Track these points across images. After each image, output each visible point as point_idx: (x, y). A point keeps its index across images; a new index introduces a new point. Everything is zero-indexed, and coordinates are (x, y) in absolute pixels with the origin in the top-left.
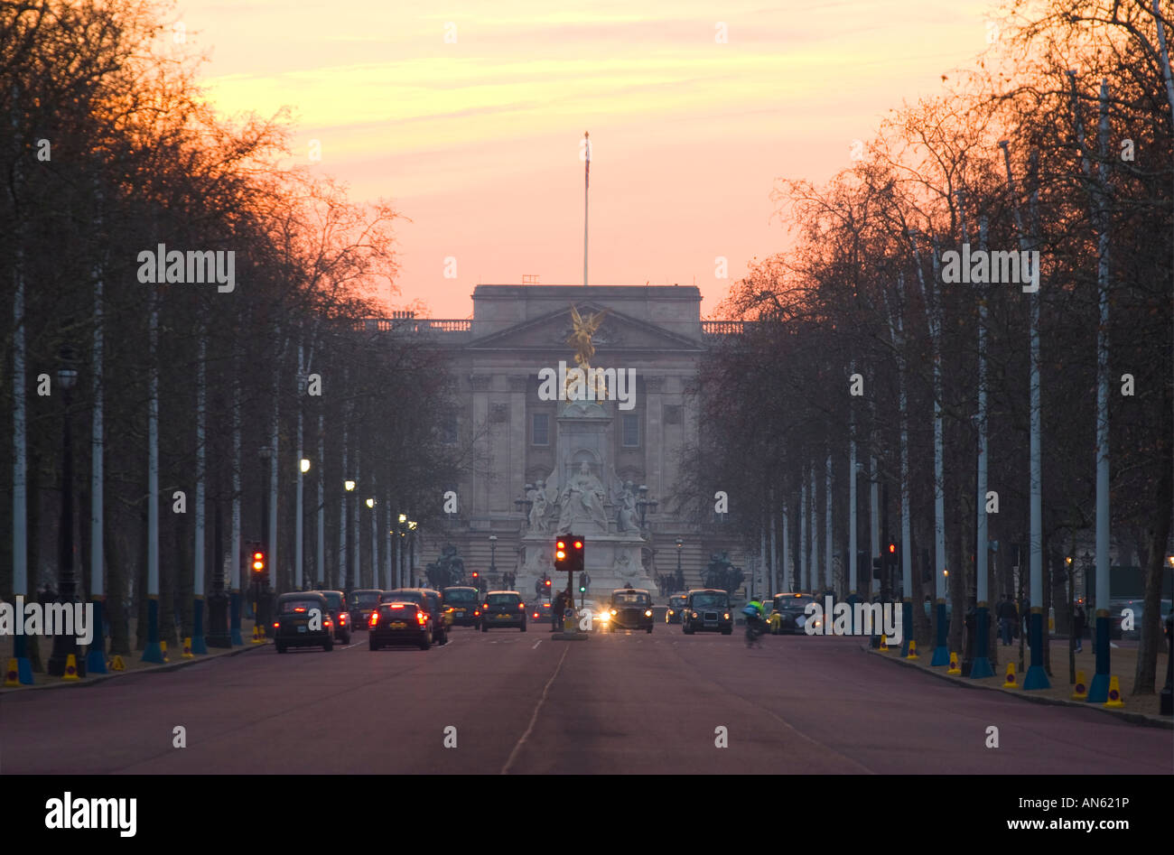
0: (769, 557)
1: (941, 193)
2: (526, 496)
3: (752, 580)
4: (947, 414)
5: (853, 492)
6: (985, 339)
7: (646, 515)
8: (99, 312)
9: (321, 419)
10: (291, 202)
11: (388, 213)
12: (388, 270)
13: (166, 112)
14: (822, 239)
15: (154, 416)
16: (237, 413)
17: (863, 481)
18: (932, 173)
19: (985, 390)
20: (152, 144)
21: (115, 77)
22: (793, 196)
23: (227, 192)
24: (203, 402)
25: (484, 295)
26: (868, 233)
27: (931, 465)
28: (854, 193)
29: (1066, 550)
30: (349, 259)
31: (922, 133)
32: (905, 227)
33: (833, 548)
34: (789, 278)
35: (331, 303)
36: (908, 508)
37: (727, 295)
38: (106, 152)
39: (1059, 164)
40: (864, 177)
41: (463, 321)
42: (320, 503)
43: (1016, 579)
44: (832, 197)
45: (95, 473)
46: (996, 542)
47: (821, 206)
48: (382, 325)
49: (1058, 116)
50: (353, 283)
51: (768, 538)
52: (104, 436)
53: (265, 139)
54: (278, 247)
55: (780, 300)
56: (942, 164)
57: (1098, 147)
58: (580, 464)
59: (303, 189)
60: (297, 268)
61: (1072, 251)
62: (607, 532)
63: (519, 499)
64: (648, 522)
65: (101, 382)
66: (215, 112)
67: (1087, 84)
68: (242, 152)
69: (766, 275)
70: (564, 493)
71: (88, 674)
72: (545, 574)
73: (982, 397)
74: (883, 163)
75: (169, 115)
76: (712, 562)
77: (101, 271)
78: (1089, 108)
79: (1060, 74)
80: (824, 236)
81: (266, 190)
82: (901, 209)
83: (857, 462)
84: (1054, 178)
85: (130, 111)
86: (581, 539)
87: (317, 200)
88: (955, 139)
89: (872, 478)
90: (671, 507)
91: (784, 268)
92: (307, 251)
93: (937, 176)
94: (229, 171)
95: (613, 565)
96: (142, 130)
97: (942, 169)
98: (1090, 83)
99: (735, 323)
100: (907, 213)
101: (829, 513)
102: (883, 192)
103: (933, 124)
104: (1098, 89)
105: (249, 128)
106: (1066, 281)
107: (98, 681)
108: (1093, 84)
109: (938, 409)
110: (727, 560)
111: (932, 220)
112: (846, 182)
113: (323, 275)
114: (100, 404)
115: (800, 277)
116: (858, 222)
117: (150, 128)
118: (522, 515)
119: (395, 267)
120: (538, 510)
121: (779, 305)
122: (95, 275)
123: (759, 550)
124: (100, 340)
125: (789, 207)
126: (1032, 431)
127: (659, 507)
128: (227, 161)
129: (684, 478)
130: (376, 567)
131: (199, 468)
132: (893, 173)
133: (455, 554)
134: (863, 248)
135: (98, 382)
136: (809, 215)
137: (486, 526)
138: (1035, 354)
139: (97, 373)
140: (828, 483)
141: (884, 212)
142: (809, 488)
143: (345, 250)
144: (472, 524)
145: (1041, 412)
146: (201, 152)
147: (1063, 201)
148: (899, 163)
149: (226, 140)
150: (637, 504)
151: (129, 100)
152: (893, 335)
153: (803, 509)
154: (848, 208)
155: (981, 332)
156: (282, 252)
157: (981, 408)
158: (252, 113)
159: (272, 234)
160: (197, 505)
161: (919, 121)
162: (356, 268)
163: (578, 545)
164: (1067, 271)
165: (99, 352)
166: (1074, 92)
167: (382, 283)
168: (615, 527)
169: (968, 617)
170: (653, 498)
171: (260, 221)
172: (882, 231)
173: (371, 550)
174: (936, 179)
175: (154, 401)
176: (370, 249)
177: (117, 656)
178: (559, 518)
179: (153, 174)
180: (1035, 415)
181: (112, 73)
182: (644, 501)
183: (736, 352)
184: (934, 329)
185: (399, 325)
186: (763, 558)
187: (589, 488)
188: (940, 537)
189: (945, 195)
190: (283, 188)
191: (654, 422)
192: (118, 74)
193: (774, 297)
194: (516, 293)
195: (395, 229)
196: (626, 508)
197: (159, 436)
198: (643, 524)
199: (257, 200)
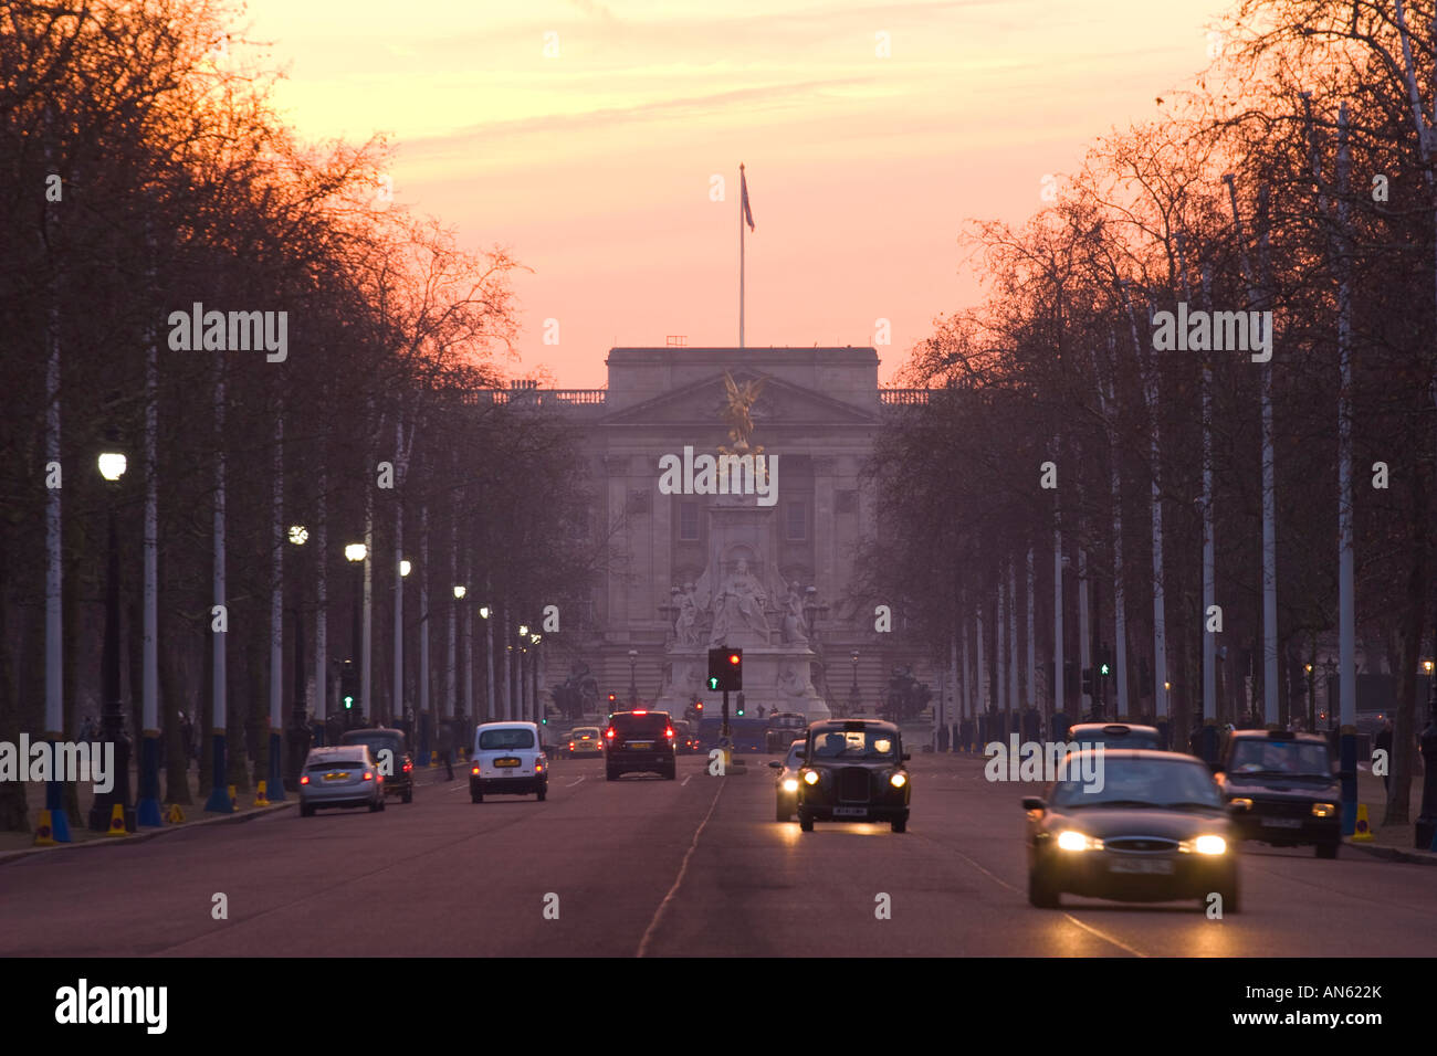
0: (961, 670)
1: (1156, 235)
2: (672, 602)
3: (941, 698)
4: (1166, 497)
5: (1058, 591)
6: (1209, 407)
7: (815, 623)
8: (152, 384)
9: (425, 511)
10: (387, 249)
11: (505, 263)
12: (504, 330)
13: (235, 141)
14: (1020, 291)
15: (220, 511)
16: (322, 505)
17: (1071, 578)
18: (1147, 213)
19: (1210, 468)
20: (218, 179)
21: (171, 97)
22: (986, 240)
23: (309, 236)
24: (280, 491)
25: (620, 360)
26: (1073, 284)
27: (1148, 557)
28: (1056, 237)
29: (1305, 655)
30: (458, 317)
31: (1134, 165)
32: (1117, 277)
33: (1036, 658)
34: (981, 337)
35: (436, 370)
36: (1122, 609)
37: (908, 358)
38: (161, 188)
39: (1292, 202)
40: (1068, 218)
41: (595, 391)
42: (424, 614)
43: (1249, 691)
44: (1031, 242)
45: (147, 582)
46: (1225, 648)
47: (1018, 251)
48: (498, 397)
49: (1290, 145)
50: (462, 347)
51: (960, 648)
52: (158, 535)
53: (357, 172)
54: (371, 304)
55: (971, 364)
56: (1158, 201)
57: (1337, 182)
58: (736, 562)
59: (402, 232)
60: (395, 328)
61: (1307, 304)
62: (768, 643)
63: (665, 605)
64: (819, 631)
65: (154, 468)
66: (294, 139)
67: (1323, 108)
68: (327, 188)
69: (955, 334)
70: (717, 597)
71: (138, 828)
72: (695, 695)
73: (1207, 475)
74: (1089, 201)
75: (237, 144)
76: (893, 678)
77: (154, 333)
78: (1326, 136)
79: (1292, 96)
80: (1022, 288)
81: (356, 235)
82: (1111, 255)
83: (1063, 555)
84: (1285, 218)
85: (190, 139)
86: (738, 653)
87: (419, 246)
88: (1173, 173)
89: (1081, 575)
90: (845, 613)
91: (975, 325)
92: (407, 307)
93: (1153, 217)
94: (312, 211)
95: (776, 685)
96: (204, 161)
97: (1158, 208)
98: (1326, 108)
99: (919, 391)
100: (1118, 259)
101: (1031, 617)
102: (1090, 233)
103: (1148, 155)
104: (1336, 113)
105: (335, 160)
106: (1302, 338)
107: (153, 836)
108: (1330, 108)
109: (1156, 491)
110: (911, 675)
111: (1148, 269)
112: (1048, 224)
113: (426, 337)
114: (154, 495)
115: (995, 337)
116: (1061, 270)
117: (215, 159)
118: (667, 625)
119: (514, 327)
120: (686, 618)
121: (970, 370)
122: (147, 338)
123: (949, 662)
124: (153, 418)
125: (980, 253)
126: (1265, 516)
127: (830, 612)
128: (309, 199)
129: (861, 578)
130: (492, 689)
131: (276, 573)
132: (1101, 212)
133: (588, 672)
134: (1067, 300)
135: (151, 469)
136: (1005, 263)
137: (625, 638)
138: (1268, 425)
139: (150, 459)
140: (1029, 581)
141: (1091, 258)
142: (1007, 587)
143: (453, 307)
144: (607, 637)
145: (1275, 493)
146: (277, 189)
147: (1297, 245)
148: (1109, 202)
149: (308, 174)
150: (804, 610)
151: (188, 125)
152: (1103, 403)
153: (1000, 612)
154: (1049, 255)
155: (1205, 400)
156: (376, 310)
157: (1206, 489)
158: (340, 141)
159: (364, 288)
160: (274, 617)
161: (1130, 151)
162: (466, 328)
163: (735, 659)
164: (1303, 327)
165: (152, 433)
166: (1308, 117)
167: (498, 346)
168: (778, 638)
169: (1193, 738)
170: (824, 602)
171: (350, 272)
172: (1090, 281)
173: (486, 671)
174: (1151, 220)
175: (221, 492)
176: (482, 305)
177: (175, 805)
178: (711, 628)
179: (219, 215)
180: (1268, 498)
181: (168, 92)
182: (813, 605)
183: (919, 425)
184: (1151, 397)
185: (518, 397)
186: (953, 672)
187: (749, 592)
188: (1160, 643)
189: (1162, 239)
190: (378, 231)
191: (823, 510)
192: (175, 93)
193: (964, 360)
194: (658, 358)
195: (514, 280)
196: (792, 614)
197: (226, 535)
198: (812, 633)
199: (346, 246)
